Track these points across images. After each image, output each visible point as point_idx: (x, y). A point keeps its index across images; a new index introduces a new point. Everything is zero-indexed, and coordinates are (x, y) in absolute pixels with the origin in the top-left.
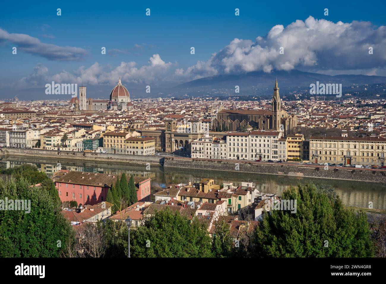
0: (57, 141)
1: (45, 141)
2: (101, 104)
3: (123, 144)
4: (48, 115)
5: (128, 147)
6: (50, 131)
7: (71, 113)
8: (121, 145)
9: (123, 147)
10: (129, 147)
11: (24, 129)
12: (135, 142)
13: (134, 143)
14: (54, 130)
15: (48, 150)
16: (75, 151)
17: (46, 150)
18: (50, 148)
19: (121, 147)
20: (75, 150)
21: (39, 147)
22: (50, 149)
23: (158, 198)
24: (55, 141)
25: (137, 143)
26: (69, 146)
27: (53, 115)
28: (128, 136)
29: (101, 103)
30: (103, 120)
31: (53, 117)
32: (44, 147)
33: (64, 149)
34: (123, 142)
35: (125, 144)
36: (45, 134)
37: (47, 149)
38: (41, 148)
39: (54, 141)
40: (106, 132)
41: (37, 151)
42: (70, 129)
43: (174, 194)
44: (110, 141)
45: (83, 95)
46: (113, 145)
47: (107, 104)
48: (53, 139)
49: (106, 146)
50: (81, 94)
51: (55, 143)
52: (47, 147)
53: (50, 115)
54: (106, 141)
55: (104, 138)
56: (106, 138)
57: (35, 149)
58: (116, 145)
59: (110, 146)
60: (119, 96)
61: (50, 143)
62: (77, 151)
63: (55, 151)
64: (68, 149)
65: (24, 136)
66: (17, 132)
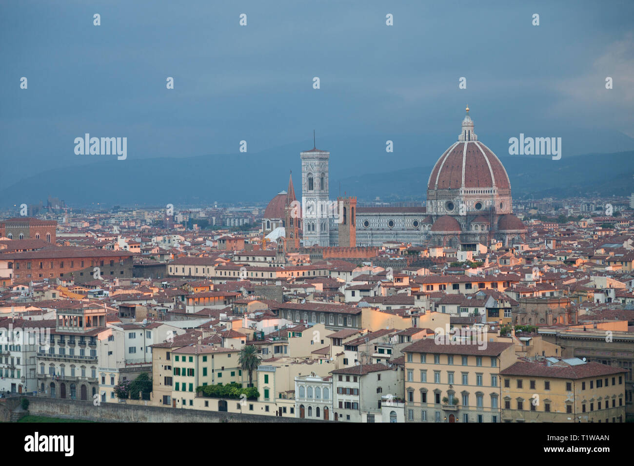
0: (216, 373)
1: (170, 373)
2: (391, 223)
3: (487, 391)
4: (180, 267)
5: (508, 405)
6: (189, 330)
7: (269, 259)
8: (479, 395)
9: (487, 401)
10: (514, 405)
11: (89, 325)
12: (539, 383)
14: (206, 327)
15: (183, 411)
16: (288, 415)
17: (175, 410)
18: (188, 403)
19: (480, 404)
20: (288, 410)
21: (147, 397)
22: (187, 406)
24: (209, 372)
25: (549, 387)
26: (266, 393)
27: (200, 268)
29: (389, 219)
30: (399, 288)
31: (200, 274)
32: (166, 399)
33: (246, 407)
34: (487, 380)
35: (496, 390)
36: (167, 344)
37: (179, 405)
38: (156, 400)
39: (205, 374)
40: (416, 337)
41: (140, 412)
42: (268, 326)
44: (430, 376)
45: (317, 186)
46: (444, 395)
47: (416, 224)
48: (202, 365)
49: (417, 397)
50: (311, 181)
51: (210, 380)
52: (177, 395)
53: (187, 268)
54: (417, 375)
55: (408, 366)
56: (415, 365)
57: (129, 407)
58: (458, 396)
59: (431, 398)
60: (467, 186)
61: (188, 380)
62: (297, 414)
63: (210, 414)
64: (259, 408)
65: (88, 351)
66: (62, 335)
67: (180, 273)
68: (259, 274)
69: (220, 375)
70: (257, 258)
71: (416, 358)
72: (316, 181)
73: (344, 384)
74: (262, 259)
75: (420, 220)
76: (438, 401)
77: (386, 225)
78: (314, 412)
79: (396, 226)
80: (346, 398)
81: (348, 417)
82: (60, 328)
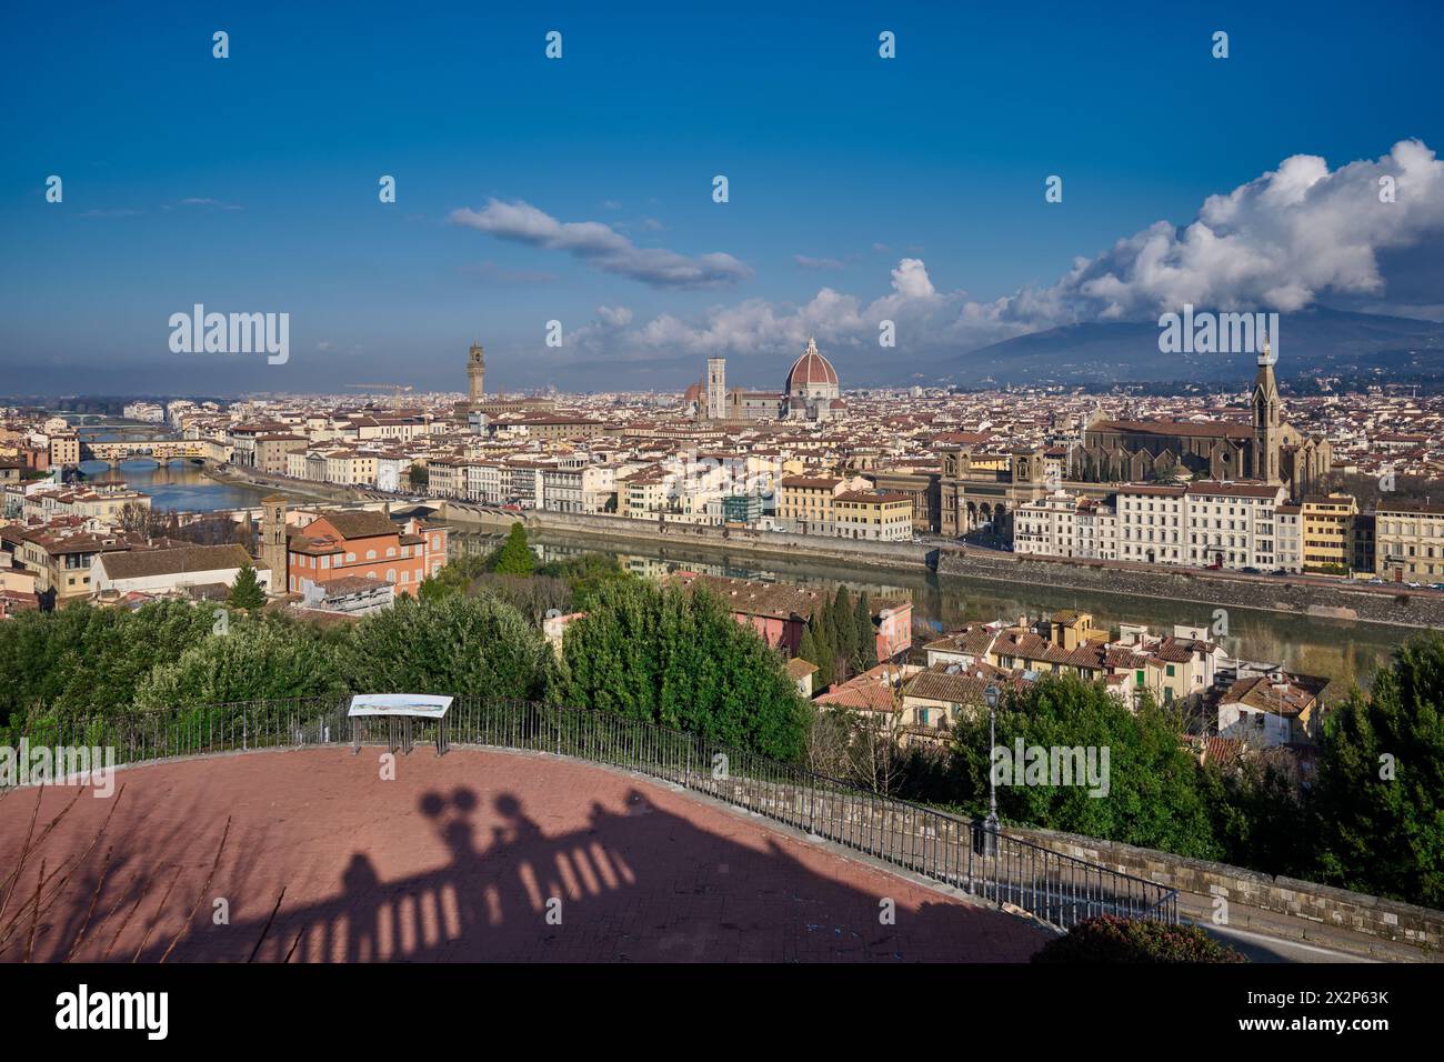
0: (657, 497)
1: (629, 497)
2: (764, 404)
3: (826, 509)
4: (633, 430)
5: (839, 519)
6: (640, 470)
7: (689, 425)
8: (822, 513)
9: (826, 516)
10: (843, 519)
11: (578, 466)
12: (859, 505)
13: (856, 506)
14: (651, 468)
15: (637, 520)
16: (702, 523)
17: (632, 520)
18: (640, 515)
19: (822, 518)
20: (703, 521)
21: (614, 512)
22: (639, 517)
23: (935, 657)
24: (653, 496)
25: (865, 507)
26: (689, 510)
27: (646, 431)
28: (840, 489)
29: (761, 401)
30: (771, 445)
31: (645, 434)
32: (626, 513)
33: (676, 518)
34: (827, 503)
35: (832, 509)
36: (627, 478)
37: (634, 517)
38: (619, 513)
39: (650, 497)
40: (782, 476)
41: (610, 521)
42: (691, 468)
43: (978, 646)
44: (790, 500)
45: (718, 380)
46: (800, 512)
47: (779, 404)
48: (649, 492)
52: (633, 510)
53: (637, 431)
54: (783, 500)
57: (604, 517)
58: (808, 513)
62: (708, 523)
63: (654, 522)
64: (684, 519)
65: (577, 482)
66: (561, 472)
67: (633, 434)
68: (682, 435)
69: (660, 499)
70: (681, 425)
72: (718, 377)
76: (796, 516)
79: (766, 406)
82: (560, 468)
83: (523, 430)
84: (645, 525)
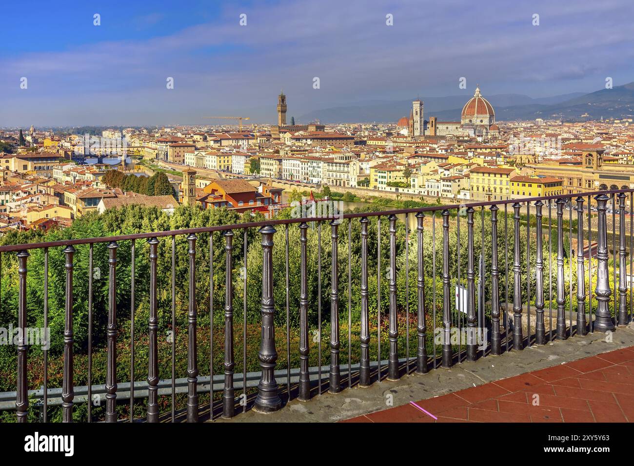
0: (394, 178)
1: (376, 177)
2: (447, 128)
3: (504, 187)
4: (372, 142)
5: (513, 193)
6: (382, 162)
7: (405, 139)
8: (501, 189)
9: (504, 191)
10: (516, 193)
11: (346, 159)
12: (527, 184)
13: (524, 185)
14: (390, 161)
15: (382, 191)
16: (423, 194)
17: (379, 191)
18: (383, 188)
19: (501, 192)
20: (423, 192)
21: (368, 186)
22: (383, 190)
24: (392, 177)
25: (530, 186)
26: (414, 186)
27: (379, 142)
28: (512, 175)
29: (446, 126)
30: (459, 149)
31: (379, 144)
32: (375, 187)
33: (406, 190)
34: (504, 183)
35: (508, 187)
36: (375, 167)
37: (380, 189)
38: (371, 187)
39: (390, 178)
40: (473, 167)
41: (366, 191)
42: (412, 161)
44: (481, 181)
45: (419, 114)
46: (486, 188)
47: (457, 128)
48: (389, 175)
49: (475, 188)
50: (417, 112)
51: (392, 180)
52: (380, 186)
53: (374, 142)
54: (475, 180)
55: (471, 177)
56: (474, 176)
57: (362, 189)
58: (492, 189)
59: (481, 189)
60: (477, 114)
61: (384, 180)
62: (426, 194)
63: (393, 193)
64: (411, 191)
65: (346, 169)
66: (336, 163)
67: (372, 144)
68: (402, 144)
69: (396, 179)
70: (400, 139)
71: (475, 174)
72: (419, 112)
73: (446, 183)
74: (402, 139)
75: (459, 126)
76: (484, 191)
77: (445, 129)
78: (433, 193)
79: (449, 129)
80: (446, 188)
81: (447, 195)
82: (335, 161)
83: (309, 142)
84: (388, 194)
